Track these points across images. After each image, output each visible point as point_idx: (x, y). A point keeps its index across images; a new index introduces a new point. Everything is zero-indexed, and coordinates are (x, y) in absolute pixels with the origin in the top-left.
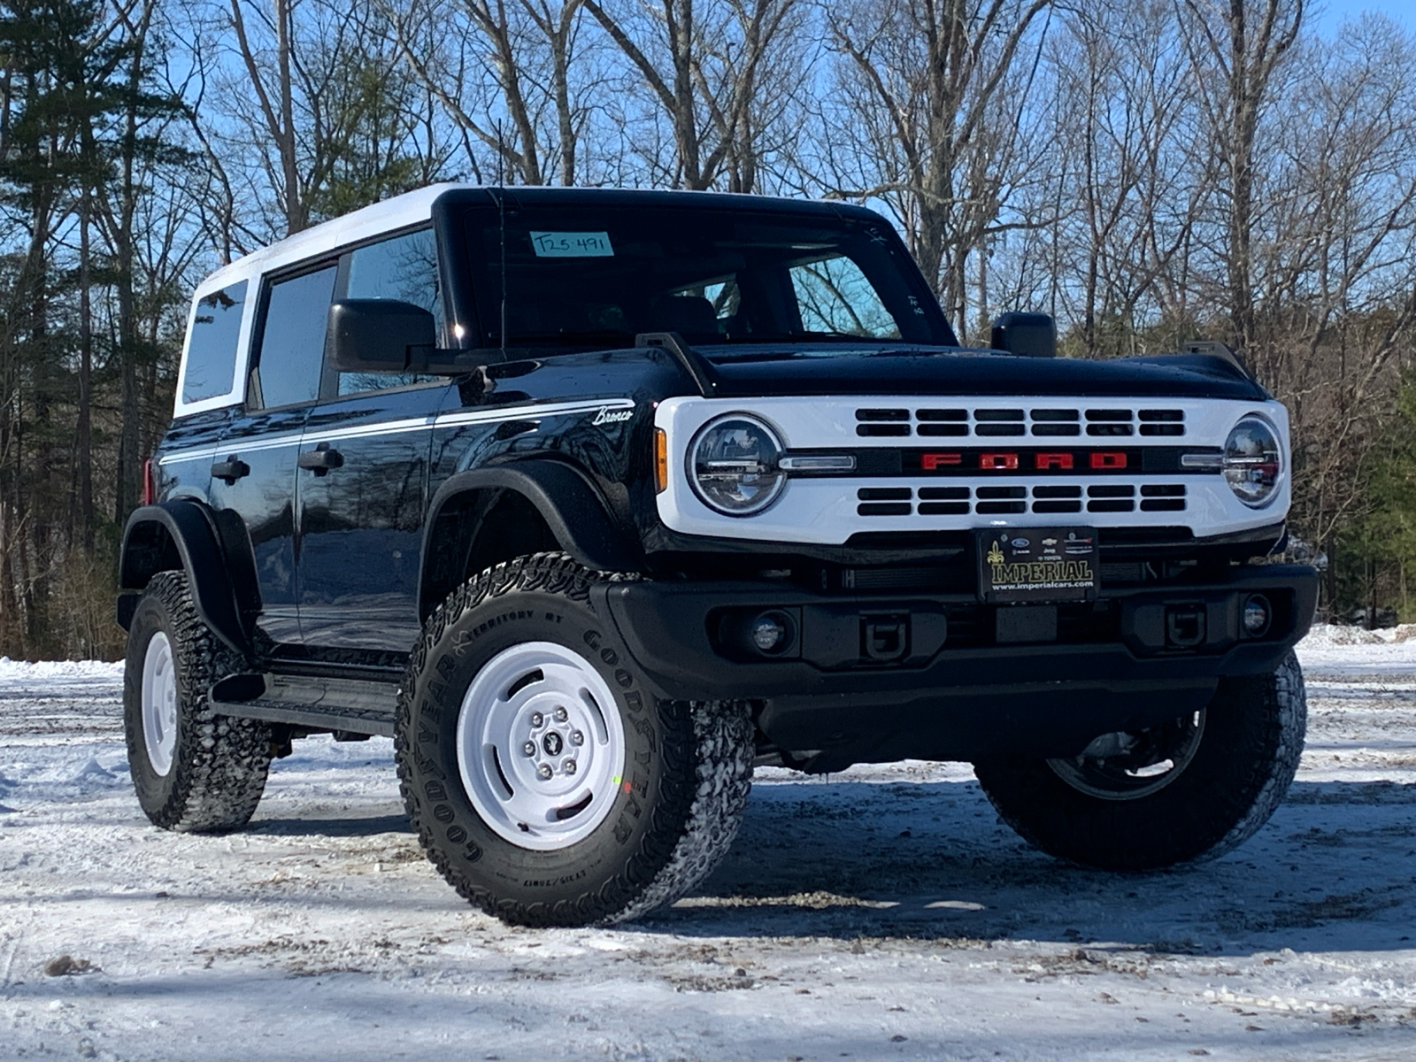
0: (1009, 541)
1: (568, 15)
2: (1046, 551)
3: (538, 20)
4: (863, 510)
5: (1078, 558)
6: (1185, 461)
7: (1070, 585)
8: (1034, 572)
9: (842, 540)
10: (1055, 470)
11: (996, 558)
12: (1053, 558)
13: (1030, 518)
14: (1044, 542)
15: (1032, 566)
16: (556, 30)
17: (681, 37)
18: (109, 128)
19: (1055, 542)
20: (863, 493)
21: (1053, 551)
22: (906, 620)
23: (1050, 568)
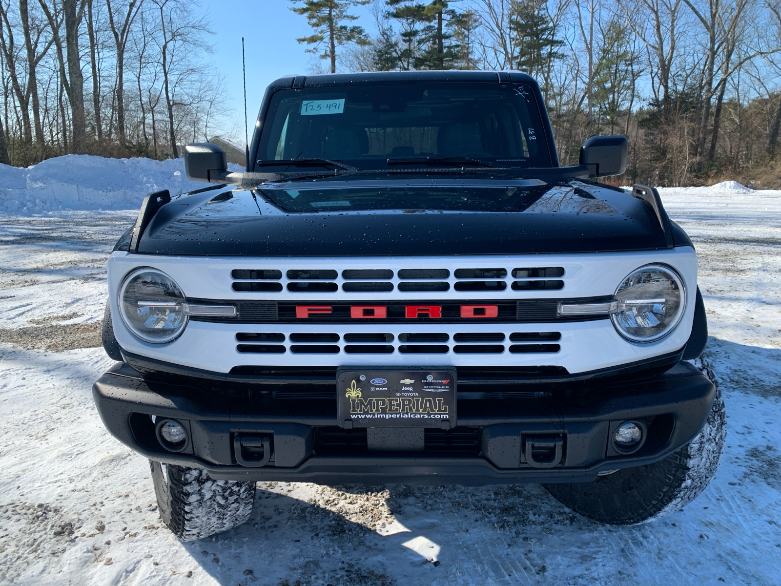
0: (368, 381)
1: (677, 4)
2: (404, 388)
3: (667, 6)
4: (241, 349)
5: (435, 395)
6: (563, 310)
7: (426, 416)
8: (391, 405)
9: (227, 370)
10: (423, 319)
11: (354, 393)
12: (411, 394)
13: (396, 358)
14: (402, 381)
15: (390, 401)
16: (673, 9)
17: (714, 7)
18: (545, 51)
19: (412, 381)
20: (240, 337)
21: (411, 389)
22: (270, 437)
23: (407, 402)
